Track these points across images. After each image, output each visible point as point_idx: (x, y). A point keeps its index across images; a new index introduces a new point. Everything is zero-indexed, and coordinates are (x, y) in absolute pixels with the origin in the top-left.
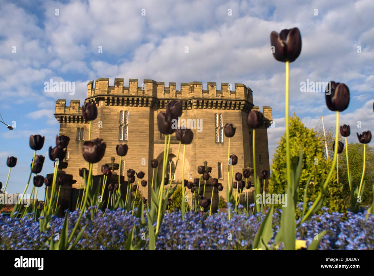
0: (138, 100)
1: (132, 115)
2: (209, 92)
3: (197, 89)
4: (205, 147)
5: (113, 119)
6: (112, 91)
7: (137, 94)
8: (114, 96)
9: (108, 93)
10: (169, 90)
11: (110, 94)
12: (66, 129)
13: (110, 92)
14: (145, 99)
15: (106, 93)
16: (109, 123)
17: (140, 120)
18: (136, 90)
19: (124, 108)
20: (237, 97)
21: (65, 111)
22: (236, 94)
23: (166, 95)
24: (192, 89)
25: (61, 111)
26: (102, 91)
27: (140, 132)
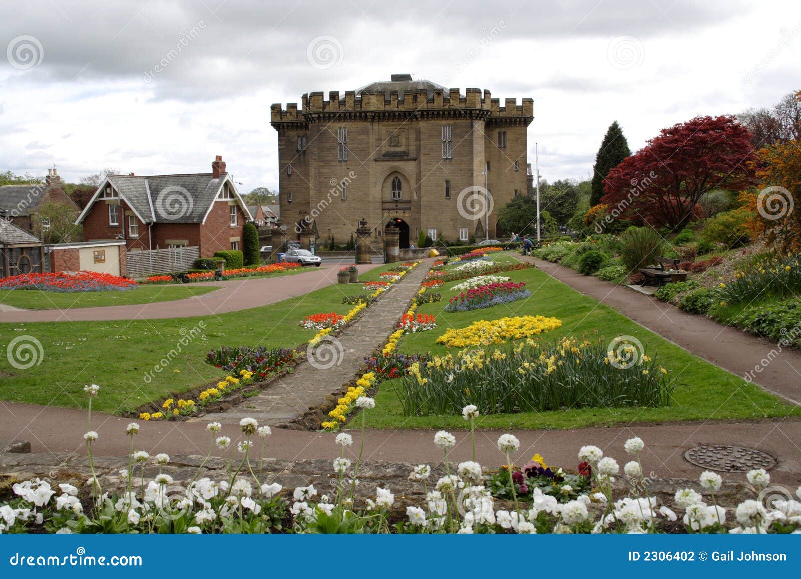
0: (355, 115)
1: (351, 132)
2: (435, 101)
3: (421, 99)
4: (429, 164)
5: (331, 137)
6: (327, 107)
7: (355, 109)
8: (330, 113)
9: (323, 109)
10: (390, 101)
11: (326, 110)
12: (285, 138)
13: (325, 108)
14: (363, 114)
15: (322, 110)
16: (327, 142)
17: (359, 137)
18: (353, 104)
19: (343, 124)
20: (467, 105)
21: (281, 118)
22: (466, 102)
23: (387, 106)
24: (415, 98)
25: (278, 119)
26: (317, 108)
27: (360, 150)
